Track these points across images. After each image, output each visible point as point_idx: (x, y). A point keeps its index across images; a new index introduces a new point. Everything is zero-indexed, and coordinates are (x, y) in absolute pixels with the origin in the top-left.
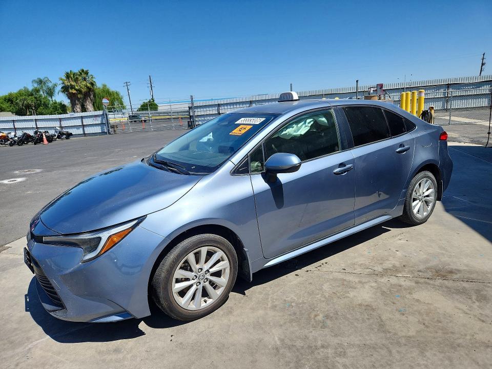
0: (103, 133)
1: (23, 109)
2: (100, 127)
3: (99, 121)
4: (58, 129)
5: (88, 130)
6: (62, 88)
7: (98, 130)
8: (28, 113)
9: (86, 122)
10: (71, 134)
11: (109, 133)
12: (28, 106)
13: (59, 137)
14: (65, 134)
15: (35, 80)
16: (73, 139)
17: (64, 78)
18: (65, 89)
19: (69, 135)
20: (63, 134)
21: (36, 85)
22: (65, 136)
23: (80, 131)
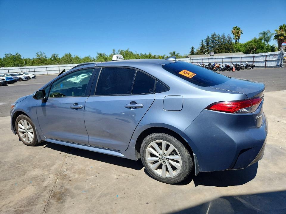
0: (278, 66)
1: (249, 50)
2: (276, 62)
3: (276, 58)
4: (246, 63)
5: (268, 64)
6: (275, 36)
7: (275, 64)
8: (251, 53)
9: (268, 58)
10: (254, 66)
11: (281, 66)
12: (252, 49)
13: (246, 68)
14: (250, 66)
15: (261, 33)
16: (255, 69)
17: (278, 30)
18: (277, 37)
19: (253, 67)
20: (249, 66)
21: (261, 36)
22: (250, 67)
23: (263, 64)
